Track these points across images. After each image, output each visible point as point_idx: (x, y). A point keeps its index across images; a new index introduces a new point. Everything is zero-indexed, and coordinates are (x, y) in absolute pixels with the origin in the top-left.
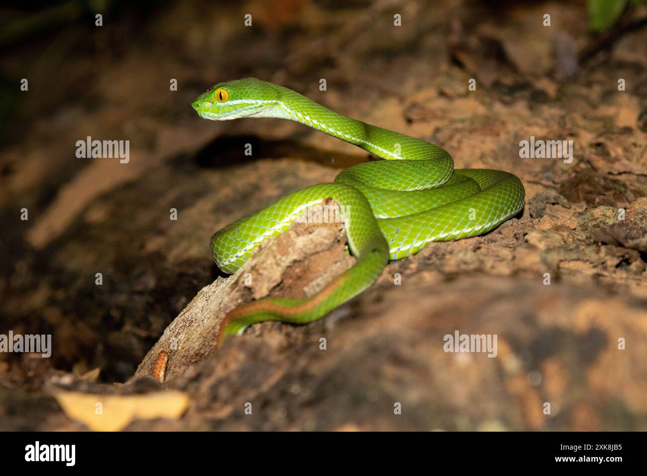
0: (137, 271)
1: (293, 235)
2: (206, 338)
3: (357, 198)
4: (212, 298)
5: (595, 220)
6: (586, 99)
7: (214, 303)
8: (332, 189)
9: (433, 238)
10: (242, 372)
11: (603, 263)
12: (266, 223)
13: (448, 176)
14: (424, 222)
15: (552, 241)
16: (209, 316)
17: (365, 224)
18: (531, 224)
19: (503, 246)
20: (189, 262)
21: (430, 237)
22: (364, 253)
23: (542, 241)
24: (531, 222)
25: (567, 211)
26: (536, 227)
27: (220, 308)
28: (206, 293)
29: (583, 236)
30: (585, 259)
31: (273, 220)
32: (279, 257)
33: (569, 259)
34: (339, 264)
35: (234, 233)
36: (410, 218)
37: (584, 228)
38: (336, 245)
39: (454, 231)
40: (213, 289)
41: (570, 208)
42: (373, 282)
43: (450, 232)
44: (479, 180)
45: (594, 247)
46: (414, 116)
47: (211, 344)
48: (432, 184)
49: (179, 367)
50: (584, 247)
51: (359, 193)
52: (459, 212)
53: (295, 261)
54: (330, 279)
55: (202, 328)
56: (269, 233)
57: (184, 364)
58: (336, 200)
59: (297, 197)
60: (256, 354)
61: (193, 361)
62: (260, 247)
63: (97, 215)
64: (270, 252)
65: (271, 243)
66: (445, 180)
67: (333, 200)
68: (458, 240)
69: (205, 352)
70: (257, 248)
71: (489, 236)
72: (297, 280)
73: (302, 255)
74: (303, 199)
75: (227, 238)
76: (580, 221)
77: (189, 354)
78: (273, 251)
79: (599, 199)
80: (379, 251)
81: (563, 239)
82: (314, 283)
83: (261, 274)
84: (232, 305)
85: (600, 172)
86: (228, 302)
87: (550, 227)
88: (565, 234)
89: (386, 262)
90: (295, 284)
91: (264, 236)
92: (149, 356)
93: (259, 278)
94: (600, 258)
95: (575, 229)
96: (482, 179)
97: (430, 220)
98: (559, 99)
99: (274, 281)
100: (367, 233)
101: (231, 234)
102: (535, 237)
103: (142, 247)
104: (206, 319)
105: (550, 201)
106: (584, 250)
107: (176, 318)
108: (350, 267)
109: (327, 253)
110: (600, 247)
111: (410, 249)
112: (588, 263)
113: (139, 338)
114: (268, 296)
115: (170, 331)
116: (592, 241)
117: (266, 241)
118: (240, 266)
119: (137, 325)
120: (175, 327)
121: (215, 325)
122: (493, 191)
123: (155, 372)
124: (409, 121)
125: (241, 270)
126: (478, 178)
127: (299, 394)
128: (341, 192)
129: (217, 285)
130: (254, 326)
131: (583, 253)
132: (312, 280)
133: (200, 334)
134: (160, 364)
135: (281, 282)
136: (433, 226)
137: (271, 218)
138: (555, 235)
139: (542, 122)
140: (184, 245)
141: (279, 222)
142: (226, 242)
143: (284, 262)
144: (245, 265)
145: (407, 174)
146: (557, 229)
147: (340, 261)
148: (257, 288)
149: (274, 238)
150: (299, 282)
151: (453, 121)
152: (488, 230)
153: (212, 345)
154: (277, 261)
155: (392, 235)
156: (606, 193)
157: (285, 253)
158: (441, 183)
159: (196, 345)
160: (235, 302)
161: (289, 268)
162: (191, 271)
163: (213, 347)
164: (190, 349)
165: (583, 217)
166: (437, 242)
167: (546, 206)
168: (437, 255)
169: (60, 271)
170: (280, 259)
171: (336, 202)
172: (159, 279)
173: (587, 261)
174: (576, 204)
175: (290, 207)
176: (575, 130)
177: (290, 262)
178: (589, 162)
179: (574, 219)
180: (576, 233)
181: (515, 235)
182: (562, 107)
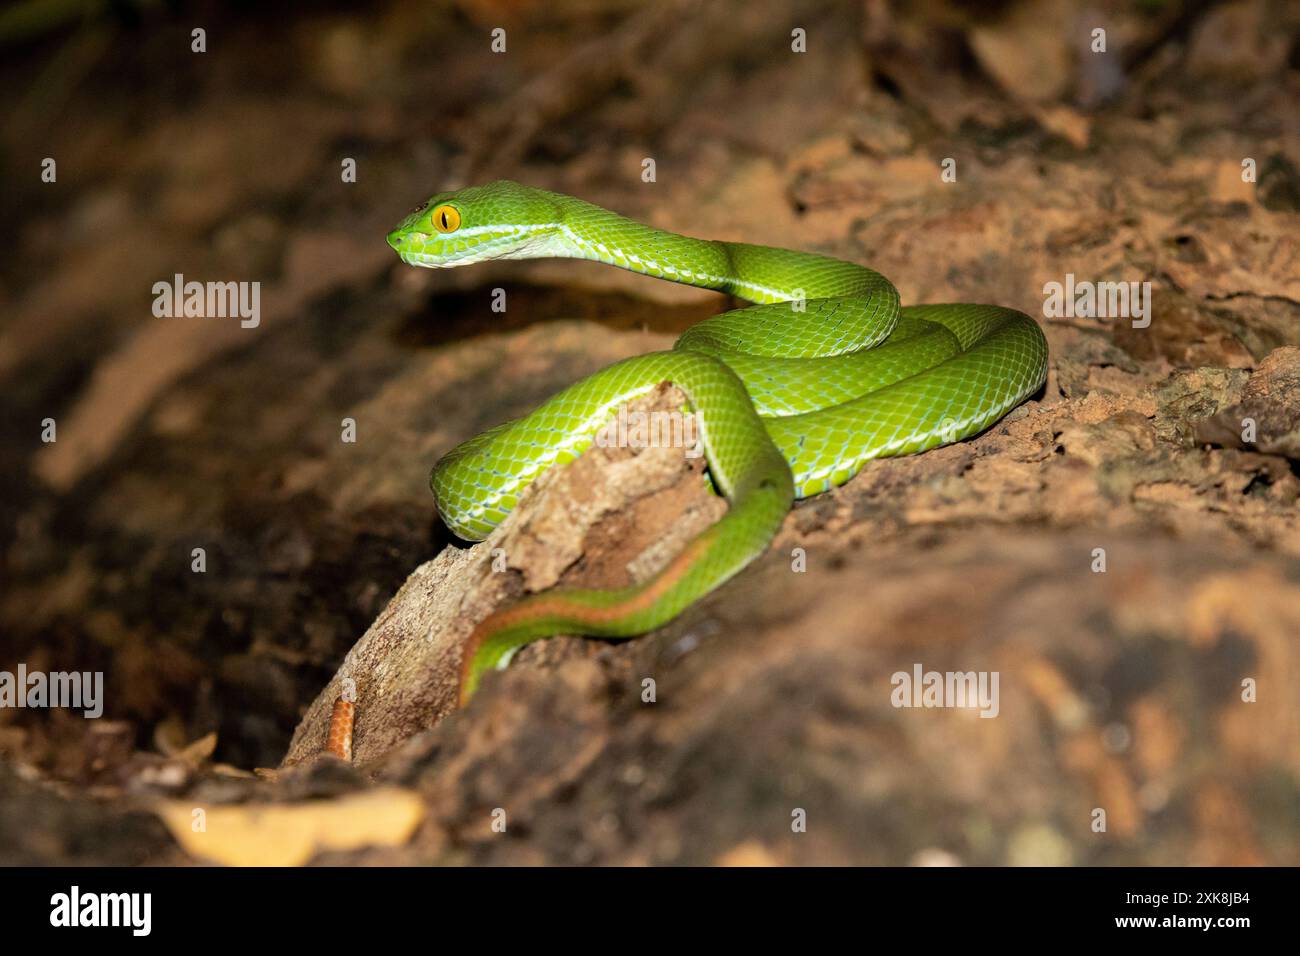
0: (271, 533)
1: (600, 460)
2: (436, 671)
3: (721, 380)
4: (442, 590)
5: (1192, 396)
6: (1148, 145)
7: (446, 600)
8: (672, 365)
9: (875, 452)
10: (522, 744)
11: (1218, 486)
12: (543, 436)
13: (890, 324)
14: (854, 420)
15: (1113, 445)
16: (437, 628)
17: (741, 432)
18: (1066, 410)
19: (1015, 460)
20: (379, 512)
21: (868, 451)
22: (743, 488)
23: (1091, 446)
24: (1065, 407)
25: (1130, 378)
26: (1076, 416)
27: (461, 613)
28: (426, 579)
29: (1168, 430)
30: (1181, 479)
31: (557, 431)
32: (574, 505)
33: (1150, 482)
34: (694, 514)
35: (480, 458)
36: (826, 415)
37: (1171, 413)
38: (687, 475)
39: (914, 433)
40: (440, 571)
41: (1137, 372)
42: (765, 546)
43: (908, 438)
44: (955, 328)
45: (1196, 454)
46: (809, 197)
47: (445, 682)
48: (860, 341)
49: (384, 731)
50: (1176, 453)
51: (726, 369)
52: (922, 396)
53: (607, 513)
54: (679, 545)
55: (425, 651)
56: (549, 456)
57: (392, 725)
58: (680, 386)
59: (603, 381)
60: (547, 706)
61: (411, 717)
62: (534, 486)
63: (177, 419)
64: (556, 497)
65: (557, 476)
66: (886, 332)
67: (674, 386)
68: (924, 452)
69: (435, 698)
70: (528, 489)
71: (984, 441)
72: (612, 549)
73: (621, 500)
74: (616, 385)
75: (466, 469)
76: (1161, 398)
77: (401, 703)
78: (562, 495)
79: (1193, 350)
80: (775, 485)
81: (1134, 441)
82: (648, 555)
83: (541, 543)
84: (485, 604)
85: (1190, 295)
86: (478, 599)
87: (1105, 417)
88: (1136, 429)
89: (789, 505)
90: (610, 559)
91: (539, 463)
92: (319, 709)
93: (539, 549)
94: (1211, 476)
95: (1154, 417)
96: (960, 324)
97: (865, 416)
98: (1095, 150)
99: (568, 556)
100: (746, 448)
101: (474, 460)
102: (1079, 439)
103: (278, 482)
104: (432, 633)
105: (1096, 361)
106: (1179, 460)
107: (369, 632)
108: (717, 518)
109: (671, 493)
110: (1209, 453)
111: (829, 474)
112: (1186, 486)
113: (285, 666)
114: (557, 584)
115: (358, 658)
116: (1191, 440)
117: (545, 474)
118: (497, 524)
119: (280, 640)
120: (368, 649)
121: (454, 646)
122: (985, 351)
123: (333, 740)
124: (800, 209)
125: (498, 534)
126: (953, 322)
127: (640, 785)
128: (689, 370)
129: (447, 562)
130: (533, 645)
131: (1176, 468)
132: (643, 549)
133: (423, 664)
134: (341, 724)
135: (583, 556)
136: (872, 428)
137: (553, 427)
138: (1118, 433)
139: (1067, 200)
140: (364, 476)
141: (568, 434)
142: (463, 477)
143: (586, 514)
144: (506, 524)
145: (809, 328)
146: (1120, 419)
147: (697, 508)
148: (535, 570)
149: (562, 466)
150: (618, 555)
151: (888, 206)
152: (982, 428)
153: (449, 685)
154: (571, 513)
155: (793, 450)
156: (1207, 339)
157: (587, 498)
158: (878, 339)
159: (416, 687)
160: (491, 599)
161: (595, 528)
162: (384, 530)
163: (449, 690)
164: (404, 695)
165: (1166, 390)
166: (882, 458)
167: (1089, 372)
168: (887, 487)
169: (109, 534)
170: (578, 511)
171: (681, 390)
172: (319, 547)
173: (1185, 482)
174: (1148, 364)
175: (589, 402)
176: (1136, 212)
177: (598, 515)
178: (1166, 276)
179: (1150, 397)
180: (1156, 424)
181: (1036, 435)
182: (1105, 165)
